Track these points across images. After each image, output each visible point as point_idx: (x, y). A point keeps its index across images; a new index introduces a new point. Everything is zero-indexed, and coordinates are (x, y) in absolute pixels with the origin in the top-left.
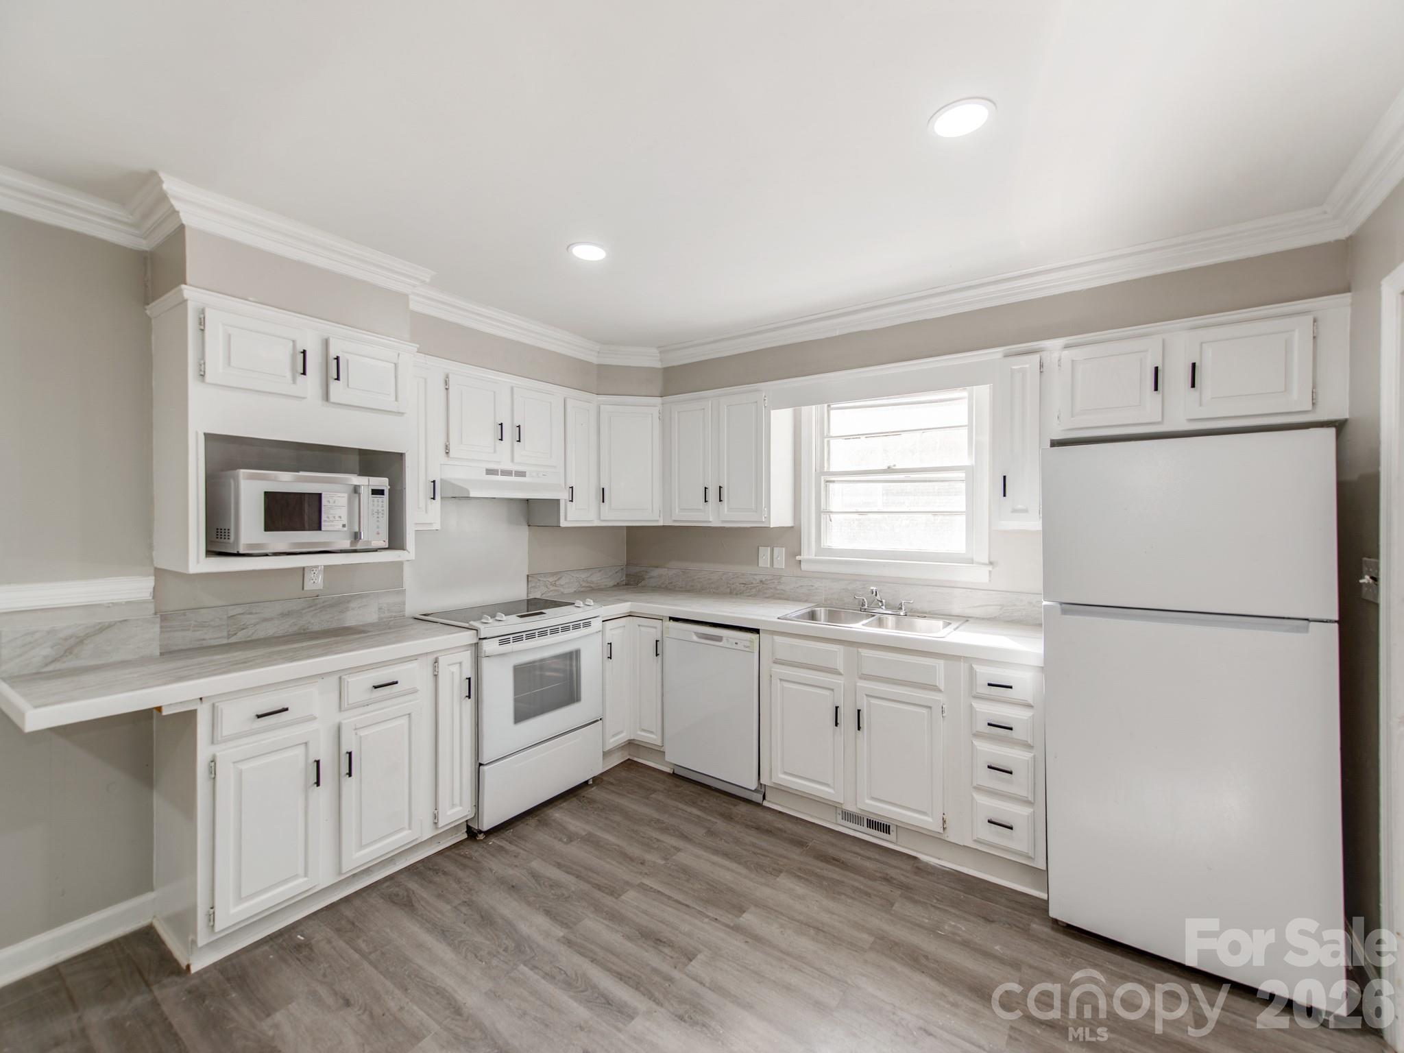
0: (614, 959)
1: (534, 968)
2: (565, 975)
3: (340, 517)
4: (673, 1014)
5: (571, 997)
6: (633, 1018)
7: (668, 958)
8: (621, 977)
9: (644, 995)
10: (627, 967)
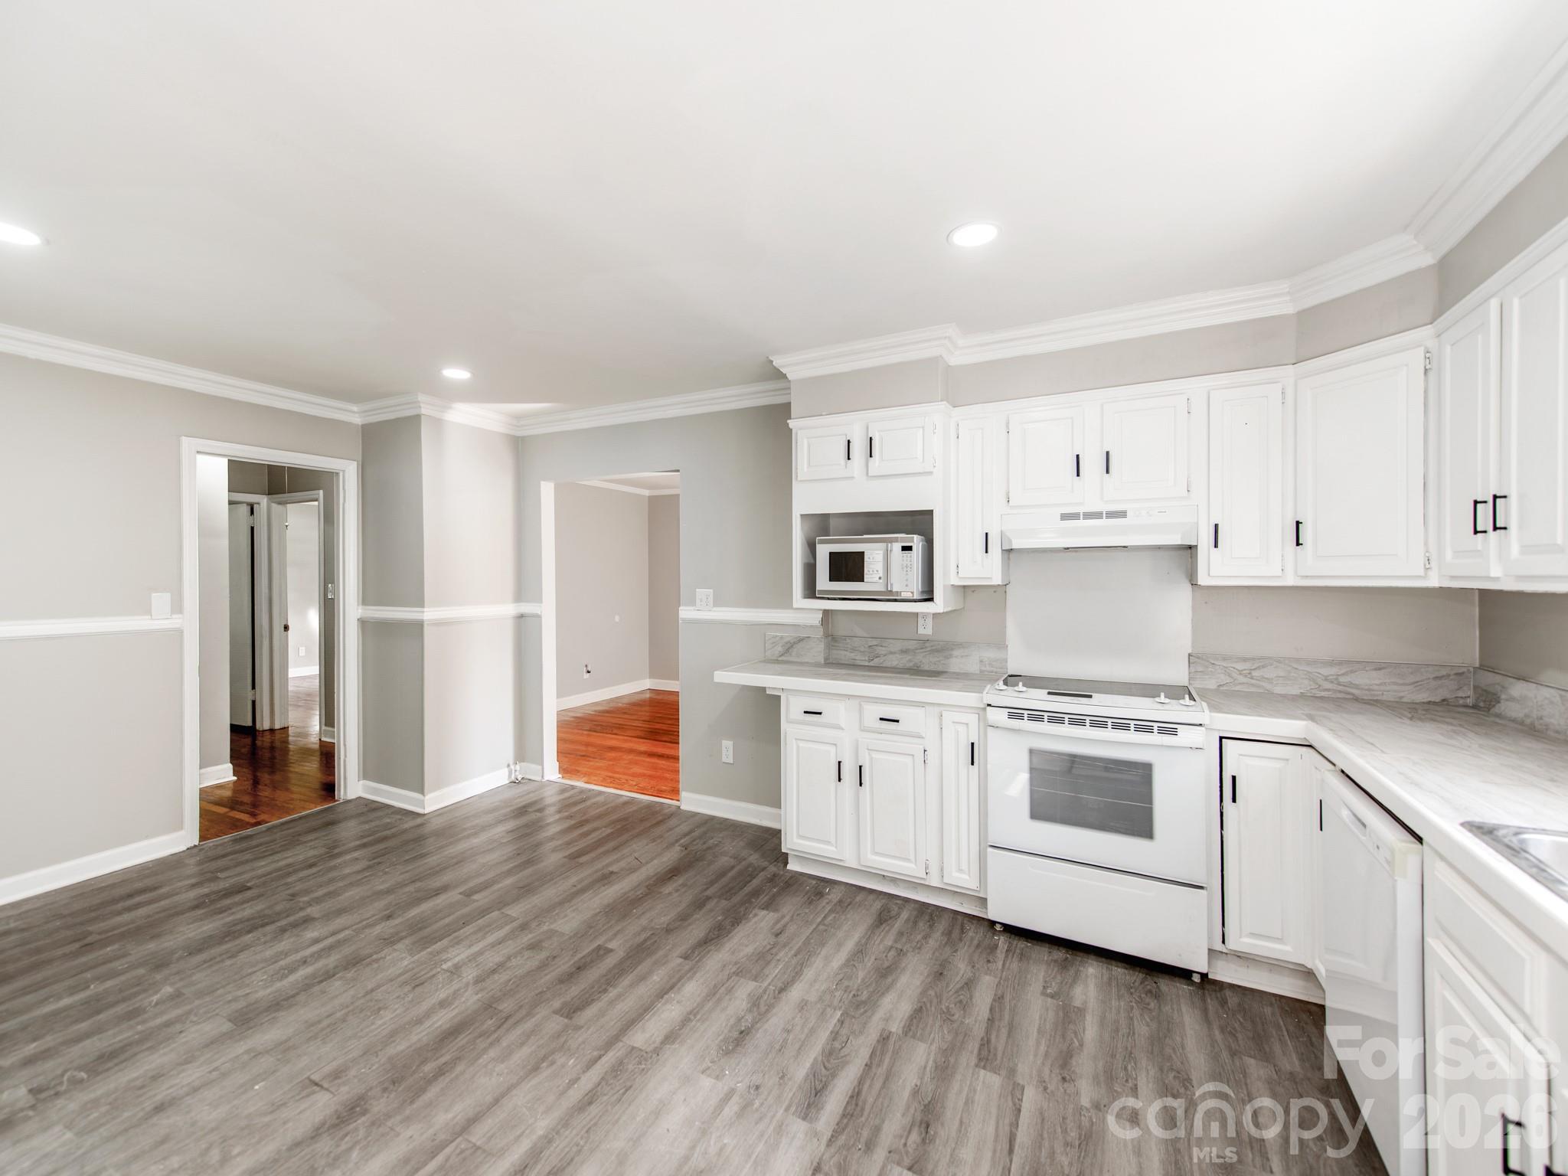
0: (878, 1085)
1: (841, 1022)
2: (840, 1047)
3: (877, 571)
4: (820, 1159)
5: (815, 1059)
6: (804, 1119)
7: (903, 1141)
8: (855, 1096)
9: (837, 1124)
10: (871, 1100)
